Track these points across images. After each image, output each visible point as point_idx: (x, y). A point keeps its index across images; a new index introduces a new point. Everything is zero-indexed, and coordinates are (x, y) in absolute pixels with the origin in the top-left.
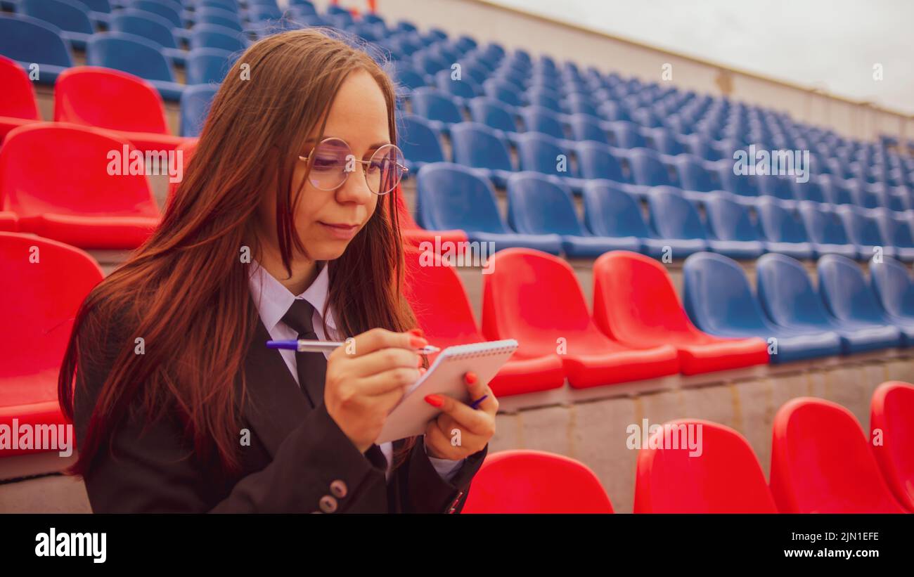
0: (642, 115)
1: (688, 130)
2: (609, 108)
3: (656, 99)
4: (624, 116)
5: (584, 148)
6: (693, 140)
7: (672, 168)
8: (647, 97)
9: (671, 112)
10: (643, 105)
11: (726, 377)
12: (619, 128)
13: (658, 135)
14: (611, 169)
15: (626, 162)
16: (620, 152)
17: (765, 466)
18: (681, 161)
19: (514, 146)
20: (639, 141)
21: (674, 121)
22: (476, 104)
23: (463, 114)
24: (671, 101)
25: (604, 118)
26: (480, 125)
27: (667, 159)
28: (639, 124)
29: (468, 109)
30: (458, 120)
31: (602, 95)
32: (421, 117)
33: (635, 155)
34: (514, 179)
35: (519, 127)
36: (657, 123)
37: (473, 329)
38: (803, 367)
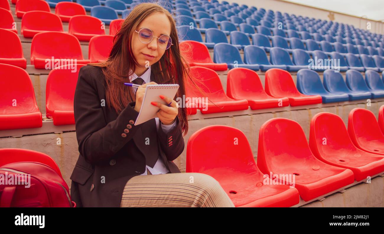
0: (310, 29)
1: (325, 33)
2: (299, 27)
3: (314, 24)
4: (304, 29)
5: (292, 39)
6: (326, 36)
7: (320, 45)
8: (311, 23)
9: (319, 28)
10: (310, 26)
11: (307, 107)
12: (302, 33)
13: (315, 35)
14: (301, 45)
15: (305, 43)
16: (303, 41)
17: (307, 136)
18: (322, 42)
19: (271, 40)
20: (308, 37)
21: (320, 30)
22: (258, 27)
23: (255, 31)
24: (319, 24)
25: (298, 30)
26: (260, 34)
27: (318, 42)
28: (308, 31)
29: (256, 29)
30: (254, 33)
31: (296, 23)
32: (242, 32)
33: (308, 41)
34: (272, 49)
35: (272, 34)
36: (315, 31)
37: (222, 91)
38: (335, 105)
